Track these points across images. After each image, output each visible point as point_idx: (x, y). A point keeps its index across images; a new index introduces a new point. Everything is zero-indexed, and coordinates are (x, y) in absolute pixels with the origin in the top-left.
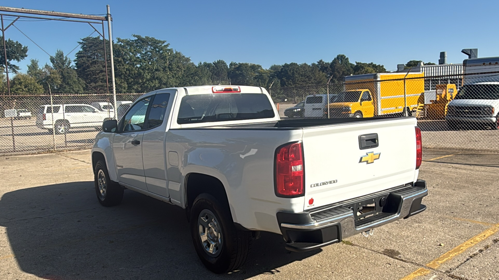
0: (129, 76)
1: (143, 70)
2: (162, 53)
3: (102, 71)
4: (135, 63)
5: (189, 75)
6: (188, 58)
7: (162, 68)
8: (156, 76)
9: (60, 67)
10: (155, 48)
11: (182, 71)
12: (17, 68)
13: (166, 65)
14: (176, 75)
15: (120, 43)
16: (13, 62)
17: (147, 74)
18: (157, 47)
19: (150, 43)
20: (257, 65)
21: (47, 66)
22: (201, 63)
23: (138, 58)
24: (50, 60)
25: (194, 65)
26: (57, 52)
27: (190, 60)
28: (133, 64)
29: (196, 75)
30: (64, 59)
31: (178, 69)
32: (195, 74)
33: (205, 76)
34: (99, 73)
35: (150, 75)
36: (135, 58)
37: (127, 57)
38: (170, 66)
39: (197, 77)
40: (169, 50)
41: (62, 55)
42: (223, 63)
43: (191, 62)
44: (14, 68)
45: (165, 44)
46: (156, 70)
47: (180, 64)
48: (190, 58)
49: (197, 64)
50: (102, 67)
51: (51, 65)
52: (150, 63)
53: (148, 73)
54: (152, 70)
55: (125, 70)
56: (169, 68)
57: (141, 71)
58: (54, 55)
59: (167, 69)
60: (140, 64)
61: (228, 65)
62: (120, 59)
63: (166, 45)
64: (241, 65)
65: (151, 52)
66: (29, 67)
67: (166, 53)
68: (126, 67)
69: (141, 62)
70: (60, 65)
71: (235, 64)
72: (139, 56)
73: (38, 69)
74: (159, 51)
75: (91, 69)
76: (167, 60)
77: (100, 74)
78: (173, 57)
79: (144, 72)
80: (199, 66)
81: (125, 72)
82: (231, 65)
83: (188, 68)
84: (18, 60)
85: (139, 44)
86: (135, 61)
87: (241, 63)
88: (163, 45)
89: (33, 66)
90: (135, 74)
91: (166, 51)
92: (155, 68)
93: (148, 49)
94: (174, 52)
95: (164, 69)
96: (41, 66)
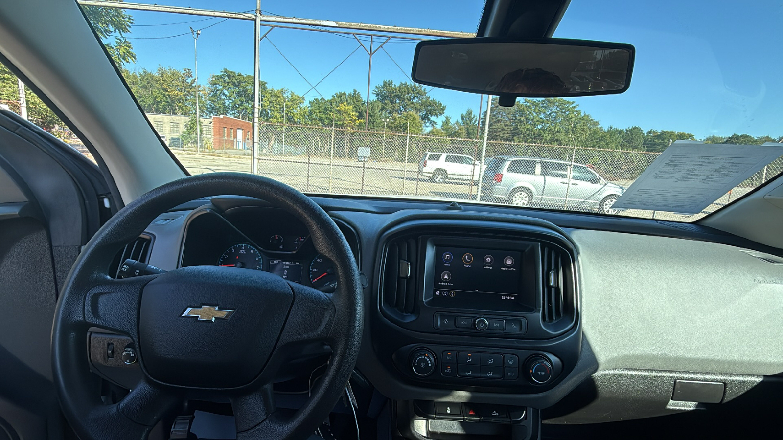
0: (528, 136)
1: (543, 130)
2: (568, 114)
3: (503, 130)
4: (537, 123)
6: (596, 122)
7: (565, 130)
8: (556, 138)
9: (467, 124)
10: (561, 109)
11: (587, 135)
12: (435, 123)
13: (569, 127)
14: (578, 138)
15: (526, 103)
16: (433, 118)
17: (547, 135)
18: (564, 108)
19: (557, 104)
20: (688, 134)
21: (457, 122)
22: (611, 128)
23: (542, 118)
24: (460, 118)
25: (602, 130)
26: (467, 111)
27: (599, 124)
28: (535, 124)
29: (603, 140)
30: (472, 117)
31: (582, 132)
32: (602, 138)
34: (500, 131)
35: (550, 136)
36: (537, 119)
37: (530, 117)
38: (574, 129)
39: (603, 143)
40: (577, 111)
41: (471, 113)
42: (640, 130)
43: (600, 126)
44: (433, 123)
45: (573, 105)
46: (558, 132)
47: (585, 127)
48: (599, 122)
49: (606, 129)
50: (503, 126)
51: (460, 121)
52: (553, 124)
53: (549, 134)
54: (553, 132)
55: (525, 130)
56: (572, 130)
57: (542, 132)
58: (464, 114)
59: (570, 132)
60: (542, 125)
61: (645, 133)
62: (522, 119)
63: (574, 107)
64: (663, 133)
65: (556, 113)
66: (443, 123)
67: (572, 115)
68: (527, 127)
69: (543, 122)
70: (468, 122)
71: (655, 132)
72: (543, 117)
73: (450, 125)
74: (565, 113)
75: (494, 127)
76: (572, 122)
77: (501, 133)
78: (580, 119)
79: (544, 133)
80: (608, 131)
81: (525, 132)
82: (650, 132)
83: (594, 131)
84: (437, 117)
85: (545, 104)
86: (538, 121)
87: (664, 131)
88: (571, 106)
89: (447, 122)
90: (534, 134)
91: (573, 113)
92: (556, 130)
93: (554, 110)
94: (582, 115)
95: (567, 132)
96: (453, 121)
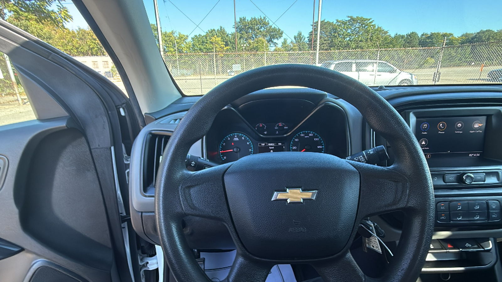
0: (340, 46)
1: (351, 41)
2: (367, 28)
4: (346, 36)
5: (385, 44)
6: (386, 31)
7: (365, 39)
8: (359, 45)
9: (299, 42)
10: (362, 25)
11: (380, 41)
12: (277, 44)
13: (368, 37)
14: (374, 44)
15: (338, 23)
16: (275, 41)
17: (353, 44)
18: (364, 24)
19: (359, 21)
20: (449, 34)
21: (292, 42)
22: (397, 34)
23: (349, 33)
24: (294, 38)
25: (391, 36)
26: (298, 32)
27: (388, 32)
28: (345, 37)
30: (302, 37)
31: (377, 40)
32: (391, 43)
33: (398, 44)
35: (355, 45)
36: (346, 33)
37: (341, 33)
38: (371, 38)
40: (373, 25)
41: (301, 34)
42: (416, 34)
43: (388, 34)
44: (275, 44)
45: (371, 21)
46: (360, 41)
47: (379, 36)
48: (388, 31)
49: (393, 35)
50: (323, 41)
51: (294, 40)
52: (357, 36)
53: (354, 43)
54: (357, 41)
55: (338, 42)
56: (370, 39)
57: (349, 42)
58: (296, 35)
59: (369, 40)
60: (350, 38)
61: (420, 35)
62: (336, 34)
63: (371, 22)
64: (432, 34)
65: (359, 28)
66: (282, 43)
67: (370, 28)
68: (339, 40)
69: (350, 35)
70: (299, 41)
71: (426, 34)
72: (350, 32)
73: (287, 44)
74: (364, 27)
76: (369, 33)
78: (375, 30)
79: (351, 43)
80: (395, 37)
81: (338, 43)
82: (423, 35)
83: (385, 38)
84: (278, 39)
85: (351, 23)
86: (346, 35)
87: (433, 33)
88: (369, 22)
89: (285, 43)
90: (344, 45)
91: (370, 26)
92: (359, 40)
93: (357, 26)
94: (377, 27)
95: (367, 40)
96: (289, 41)
